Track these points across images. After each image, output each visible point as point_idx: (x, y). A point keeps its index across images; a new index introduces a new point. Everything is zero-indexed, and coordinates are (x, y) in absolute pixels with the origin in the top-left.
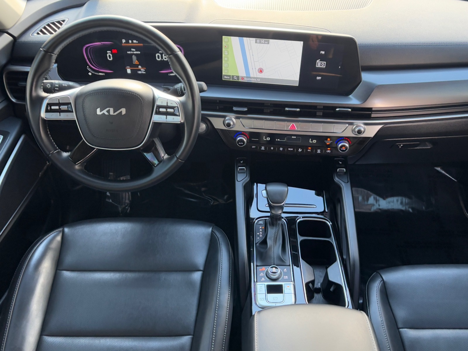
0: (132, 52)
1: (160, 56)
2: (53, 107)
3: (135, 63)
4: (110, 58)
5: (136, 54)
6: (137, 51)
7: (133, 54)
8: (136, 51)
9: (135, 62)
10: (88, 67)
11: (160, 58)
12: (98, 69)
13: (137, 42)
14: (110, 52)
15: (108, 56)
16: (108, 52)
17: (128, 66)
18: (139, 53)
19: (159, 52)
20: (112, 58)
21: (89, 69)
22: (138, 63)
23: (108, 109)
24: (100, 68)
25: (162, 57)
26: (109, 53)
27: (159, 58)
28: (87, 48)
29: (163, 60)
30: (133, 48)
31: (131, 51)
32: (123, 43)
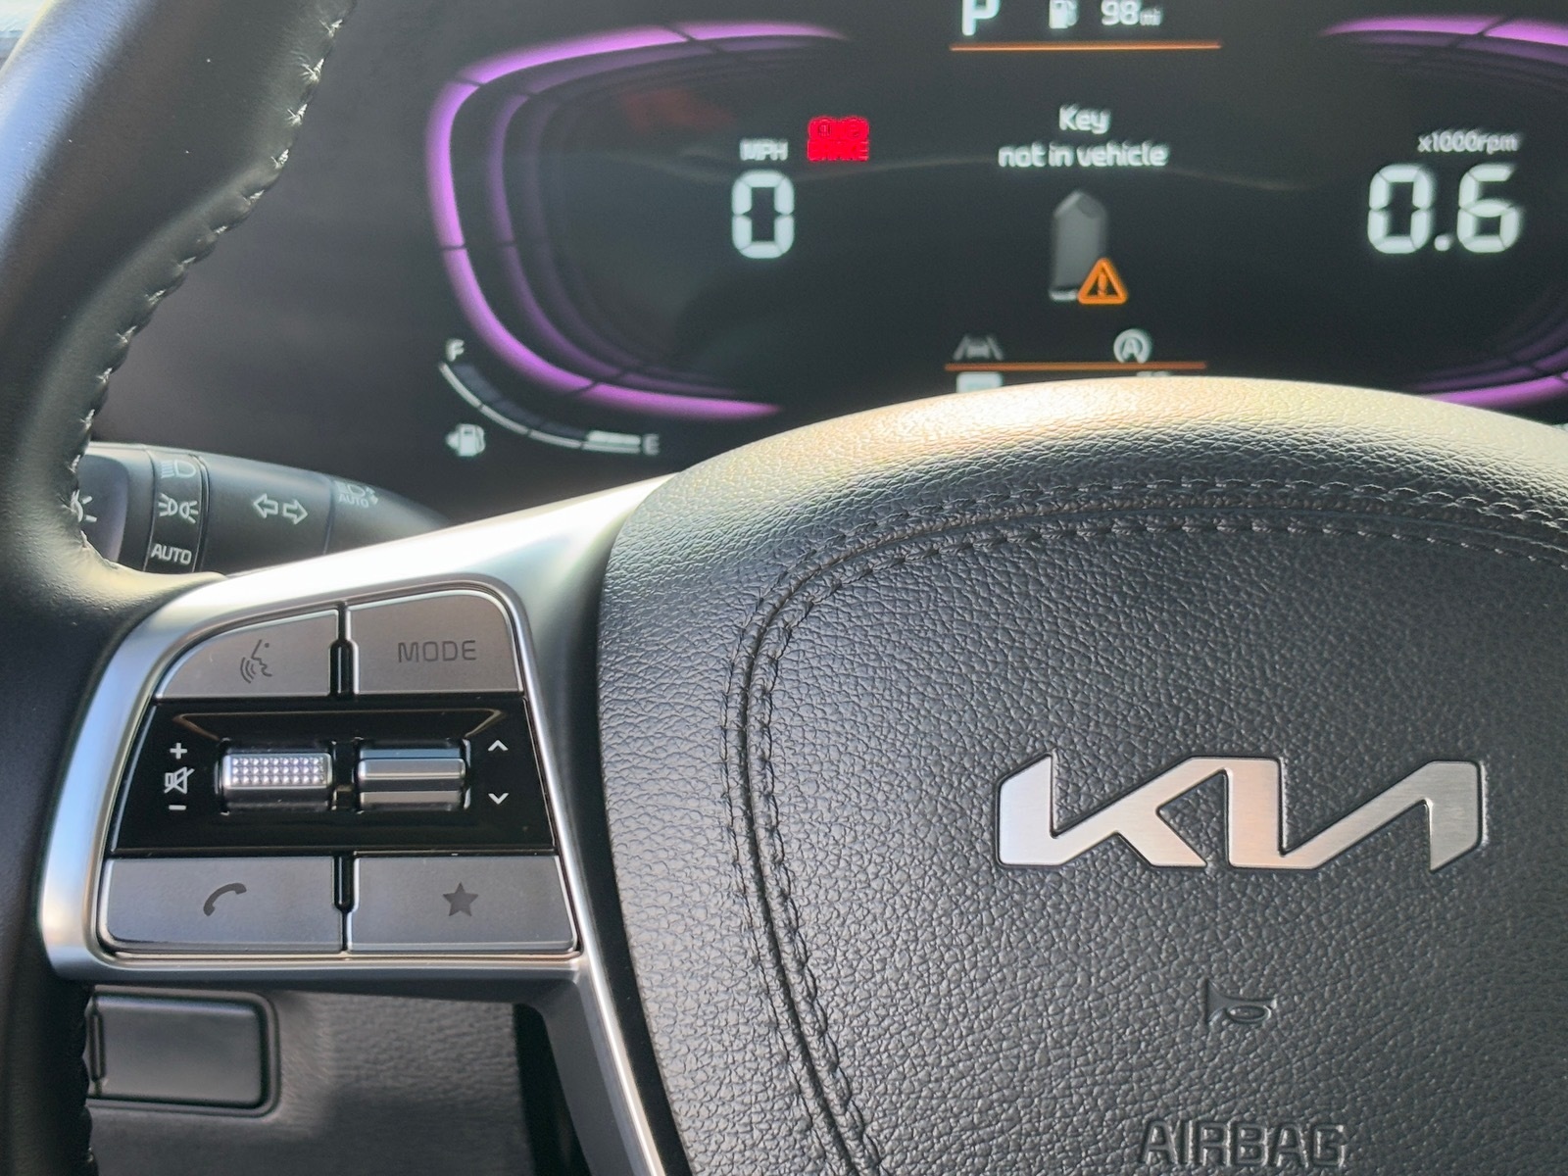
0: (1060, 156)
1: (1423, 193)
2: (237, 773)
3: (1071, 296)
4: (763, 231)
5: (1114, 173)
6: (1136, 141)
7: (1075, 178)
8: (1118, 134)
9: (1077, 287)
10: (455, 349)
11: (1421, 224)
12: (581, 382)
13: (1153, 18)
14: (779, 150)
15: (742, 199)
16: (753, 150)
17: (979, 335)
18: (1156, 157)
19: (1424, 145)
20: (785, 231)
21: (469, 371)
22: (1121, 298)
23: (1192, 772)
24: (612, 371)
25: (1445, 215)
26: (768, 165)
27: (1400, 224)
28: (488, 99)
29: (1457, 247)
30: (1086, 104)
31: (1049, 134)
32: (968, 29)
